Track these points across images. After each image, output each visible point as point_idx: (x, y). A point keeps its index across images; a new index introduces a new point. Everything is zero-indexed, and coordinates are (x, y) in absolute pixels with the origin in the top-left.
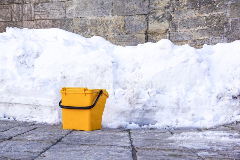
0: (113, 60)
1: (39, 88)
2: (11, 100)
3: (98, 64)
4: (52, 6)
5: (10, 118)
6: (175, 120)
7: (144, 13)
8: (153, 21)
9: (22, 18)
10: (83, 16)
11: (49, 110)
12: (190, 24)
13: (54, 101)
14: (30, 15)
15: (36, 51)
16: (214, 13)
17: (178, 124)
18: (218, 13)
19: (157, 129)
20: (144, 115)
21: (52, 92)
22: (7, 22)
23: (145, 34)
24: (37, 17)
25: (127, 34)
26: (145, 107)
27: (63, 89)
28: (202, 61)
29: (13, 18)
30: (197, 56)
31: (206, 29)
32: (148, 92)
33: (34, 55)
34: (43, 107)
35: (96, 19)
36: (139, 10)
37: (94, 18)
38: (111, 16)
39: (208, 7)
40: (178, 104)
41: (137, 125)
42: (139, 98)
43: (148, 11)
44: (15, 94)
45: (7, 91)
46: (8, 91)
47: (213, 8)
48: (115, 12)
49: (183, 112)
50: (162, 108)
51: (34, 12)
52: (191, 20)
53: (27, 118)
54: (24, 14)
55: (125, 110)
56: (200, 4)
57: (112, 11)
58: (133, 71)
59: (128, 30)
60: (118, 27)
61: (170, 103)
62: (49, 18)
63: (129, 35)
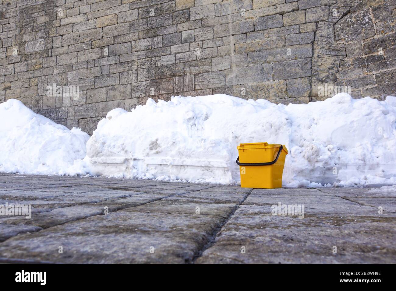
0: (287, 117)
1: (211, 149)
2: (183, 162)
3: (271, 122)
4: (211, 76)
5: (183, 180)
6: (362, 177)
7: (306, 76)
8: (316, 83)
9: (183, 89)
10: (243, 83)
11: (221, 172)
12: (357, 84)
13: (227, 161)
14: (191, 86)
15: (205, 113)
16: (385, 70)
17: (367, 181)
18: (390, 69)
19: (343, 187)
20: (325, 173)
21: (225, 153)
22: (169, 94)
23: (309, 97)
24: (197, 87)
25: (289, 98)
26: (326, 165)
27: (241, 145)
28: (388, 113)
29: (175, 90)
30: (382, 108)
31: (376, 88)
32: (329, 149)
33: (204, 117)
34: (216, 168)
35: (256, 85)
36: (301, 73)
37: (255, 84)
38: (272, 81)
39: (378, 64)
40: (364, 160)
41: (320, 184)
42: (319, 155)
43: (311, 73)
44: (187, 156)
45: (178, 154)
46: (180, 154)
47: (383, 65)
48: (276, 76)
49: (370, 169)
50: (346, 166)
51: (195, 82)
52: (359, 79)
53: (200, 180)
54: (186, 85)
55: (303, 168)
56: (367, 62)
57: (273, 76)
58: (309, 127)
59: (291, 94)
60: (280, 91)
61: (354, 159)
62: (209, 87)
63: (292, 99)
